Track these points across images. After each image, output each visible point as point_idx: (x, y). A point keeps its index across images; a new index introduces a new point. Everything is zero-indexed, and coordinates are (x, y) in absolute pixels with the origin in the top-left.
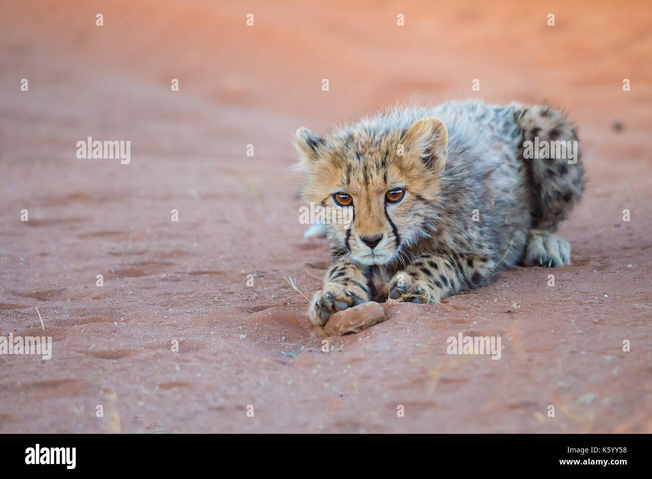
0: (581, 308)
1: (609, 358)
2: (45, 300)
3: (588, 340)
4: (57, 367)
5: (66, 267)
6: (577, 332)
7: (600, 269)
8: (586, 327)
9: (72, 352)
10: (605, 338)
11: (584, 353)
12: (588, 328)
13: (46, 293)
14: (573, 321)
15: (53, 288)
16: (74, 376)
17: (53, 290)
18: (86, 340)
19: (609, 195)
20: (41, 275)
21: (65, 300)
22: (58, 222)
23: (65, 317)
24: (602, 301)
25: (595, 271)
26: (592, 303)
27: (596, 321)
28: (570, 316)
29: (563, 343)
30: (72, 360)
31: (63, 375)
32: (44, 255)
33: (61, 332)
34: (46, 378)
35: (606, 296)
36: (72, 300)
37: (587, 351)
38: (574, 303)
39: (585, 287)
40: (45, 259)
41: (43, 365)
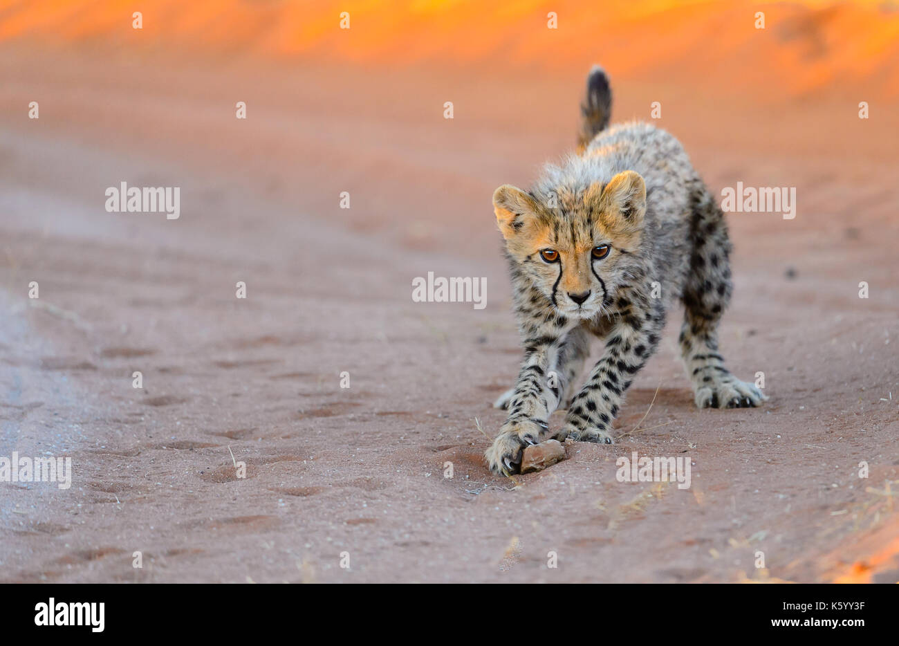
0: (754, 448)
1: (781, 496)
2: (237, 439)
3: (762, 479)
4: (248, 504)
5: (257, 407)
6: (750, 471)
7: (773, 410)
8: (759, 466)
9: (263, 490)
10: (777, 477)
11: (757, 491)
12: (762, 468)
13: (238, 433)
14: (747, 460)
15: (244, 427)
16: (264, 512)
17: (244, 430)
18: (276, 477)
19: (781, 340)
20: (233, 415)
21: (256, 439)
22: (250, 363)
23: (257, 455)
24: (774, 442)
25: (768, 413)
26: (765, 443)
27: (769, 460)
28: (744, 455)
29: (737, 482)
30: (263, 497)
31: (254, 512)
32: (236, 395)
33: (252, 470)
34: (237, 514)
35: (779, 436)
36: (263, 439)
37: (760, 490)
38: (748, 443)
39: (758, 427)
40: (238, 399)
41: (234, 502)
